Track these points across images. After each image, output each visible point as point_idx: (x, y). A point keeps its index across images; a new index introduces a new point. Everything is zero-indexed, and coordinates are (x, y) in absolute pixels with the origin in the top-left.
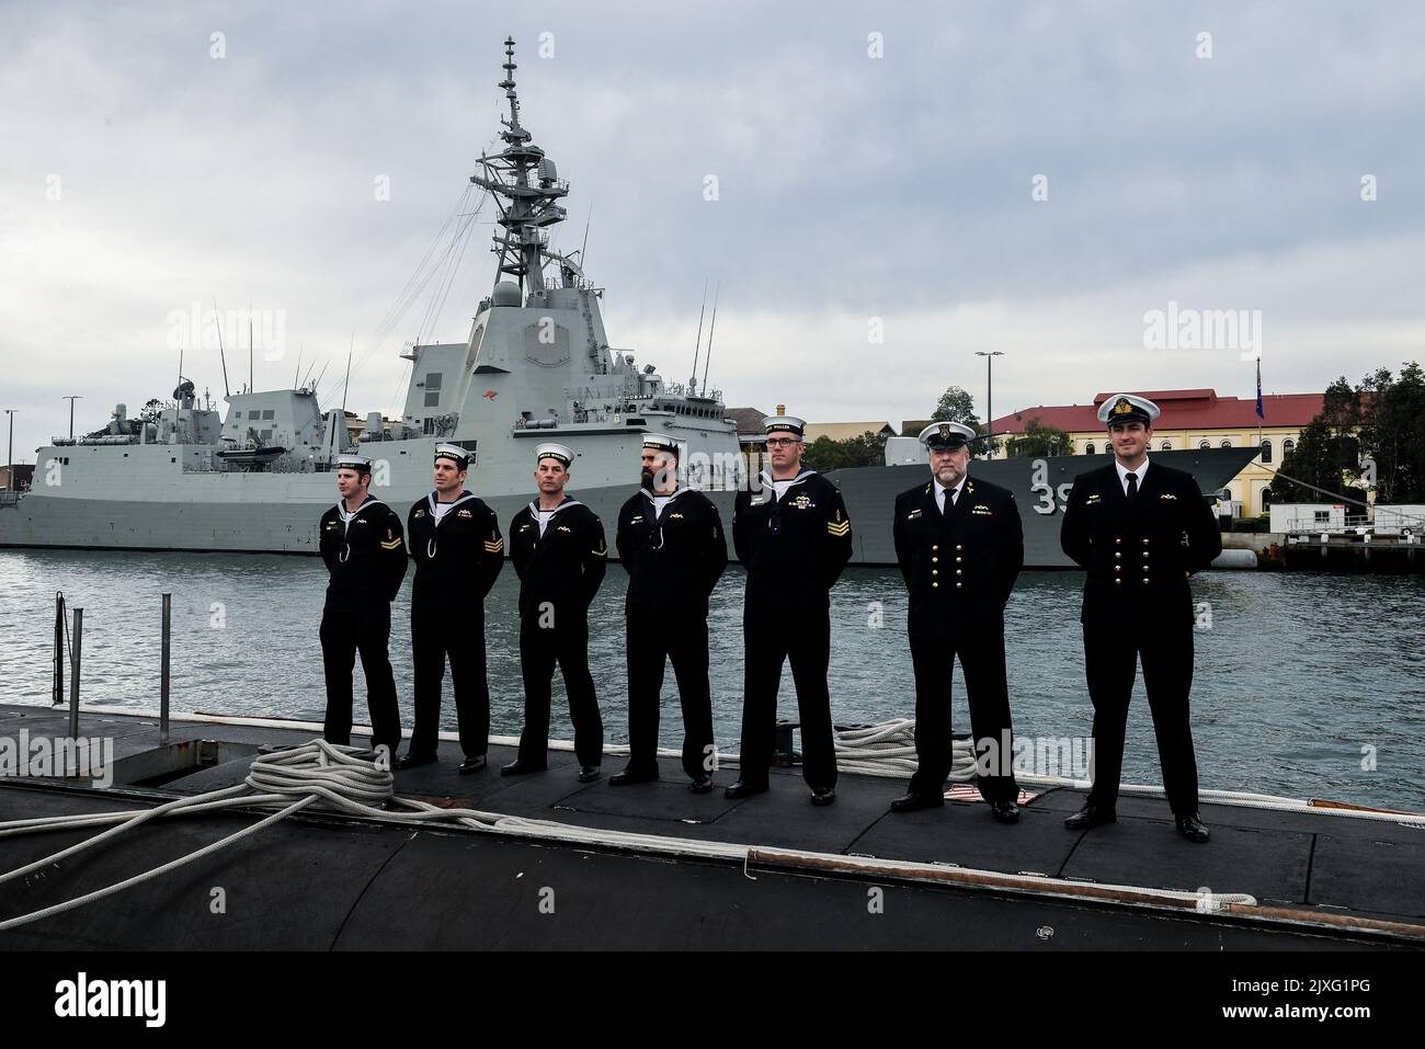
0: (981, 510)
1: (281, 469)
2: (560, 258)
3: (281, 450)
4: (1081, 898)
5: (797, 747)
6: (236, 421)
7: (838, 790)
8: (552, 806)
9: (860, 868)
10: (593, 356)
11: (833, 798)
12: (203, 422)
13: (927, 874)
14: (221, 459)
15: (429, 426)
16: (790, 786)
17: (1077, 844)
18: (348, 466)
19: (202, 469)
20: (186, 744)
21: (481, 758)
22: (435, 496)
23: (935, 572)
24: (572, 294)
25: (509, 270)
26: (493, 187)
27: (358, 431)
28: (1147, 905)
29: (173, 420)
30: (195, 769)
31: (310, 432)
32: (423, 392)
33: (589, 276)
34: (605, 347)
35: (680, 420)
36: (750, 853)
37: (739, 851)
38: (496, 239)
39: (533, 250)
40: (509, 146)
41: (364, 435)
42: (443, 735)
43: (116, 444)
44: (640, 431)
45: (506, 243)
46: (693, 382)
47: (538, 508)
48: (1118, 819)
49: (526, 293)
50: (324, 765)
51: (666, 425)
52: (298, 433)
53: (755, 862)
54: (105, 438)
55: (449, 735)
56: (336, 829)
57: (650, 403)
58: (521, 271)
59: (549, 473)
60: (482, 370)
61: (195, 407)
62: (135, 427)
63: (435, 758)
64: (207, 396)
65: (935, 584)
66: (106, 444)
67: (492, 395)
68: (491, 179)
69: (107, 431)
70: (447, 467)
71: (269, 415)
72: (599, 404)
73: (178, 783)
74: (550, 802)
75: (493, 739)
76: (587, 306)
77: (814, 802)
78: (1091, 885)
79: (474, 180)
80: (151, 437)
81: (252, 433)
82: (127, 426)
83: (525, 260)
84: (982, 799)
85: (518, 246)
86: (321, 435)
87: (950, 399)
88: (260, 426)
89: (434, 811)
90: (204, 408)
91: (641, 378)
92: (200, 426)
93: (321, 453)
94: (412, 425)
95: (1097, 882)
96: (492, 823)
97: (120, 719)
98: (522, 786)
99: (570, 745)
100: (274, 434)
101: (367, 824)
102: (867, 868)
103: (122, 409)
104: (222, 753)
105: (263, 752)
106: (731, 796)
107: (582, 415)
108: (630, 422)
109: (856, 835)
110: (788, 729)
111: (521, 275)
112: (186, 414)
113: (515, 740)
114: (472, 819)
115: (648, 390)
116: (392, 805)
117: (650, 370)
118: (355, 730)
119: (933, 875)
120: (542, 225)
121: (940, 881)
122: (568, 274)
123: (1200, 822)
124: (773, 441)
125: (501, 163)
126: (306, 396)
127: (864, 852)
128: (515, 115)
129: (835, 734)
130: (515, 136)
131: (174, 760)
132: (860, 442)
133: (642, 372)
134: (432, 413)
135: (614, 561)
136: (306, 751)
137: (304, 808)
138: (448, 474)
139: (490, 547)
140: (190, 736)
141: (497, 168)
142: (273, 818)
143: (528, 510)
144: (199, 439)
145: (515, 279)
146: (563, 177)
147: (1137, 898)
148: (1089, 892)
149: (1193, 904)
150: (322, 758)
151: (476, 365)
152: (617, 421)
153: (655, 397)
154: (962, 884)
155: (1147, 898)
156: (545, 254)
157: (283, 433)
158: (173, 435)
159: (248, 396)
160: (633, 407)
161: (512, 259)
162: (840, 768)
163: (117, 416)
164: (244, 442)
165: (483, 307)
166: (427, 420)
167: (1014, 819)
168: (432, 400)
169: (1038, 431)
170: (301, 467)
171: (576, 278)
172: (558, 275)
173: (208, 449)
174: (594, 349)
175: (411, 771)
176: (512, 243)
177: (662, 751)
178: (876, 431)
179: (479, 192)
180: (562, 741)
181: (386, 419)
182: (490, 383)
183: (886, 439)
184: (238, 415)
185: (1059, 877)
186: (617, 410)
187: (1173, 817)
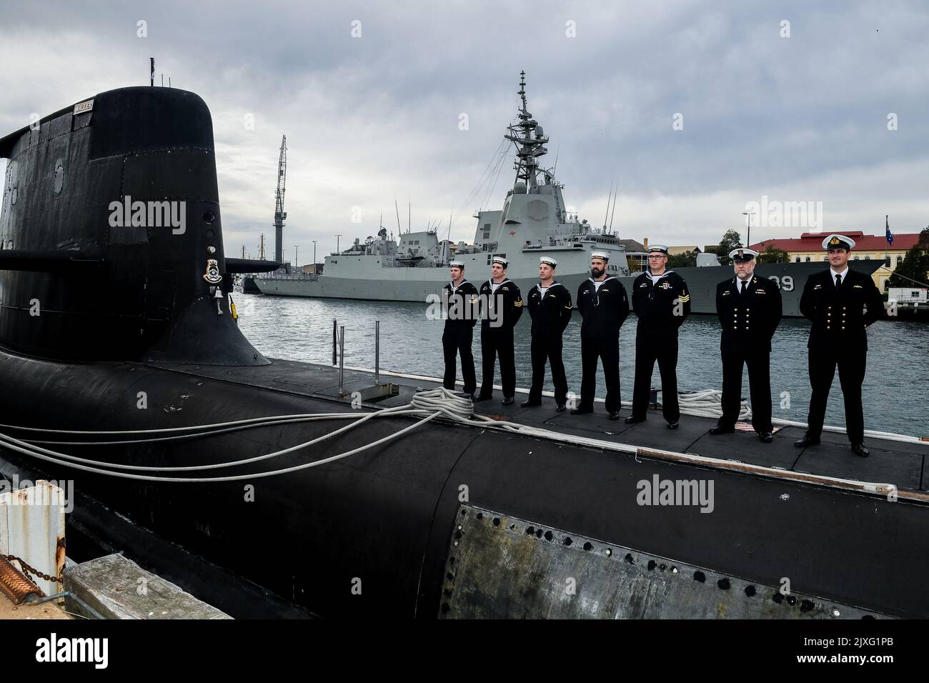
0: (760, 291)
1: (422, 266)
2: (544, 171)
3: (422, 258)
4: (804, 481)
5: (660, 401)
6: (403, 245)
7: (680, 422)
8: (544, 422)
9: (692, 461)
10: (559, 215)
11: (677, 426)
12: (390, 246)
13: (725, 465)
14: (397, 262)
15: (485, 248)
16: (656, 419)
17: (801, 454)
18: (456, 266)
19: (390, 266)
20: (386, 385)
21: (512, 399)
22: (492, 280)
23: (735, 322)
24: (550, 188)
25: (521, 177)
26: (514, 139)
27: (454, 250)
28: (838, 487)
29: (378, 245)
30: (390, 396)
31: (434, 250)
32: (483, 232)
33: (558, 179)
34: (564, 211)
35: (598, 245)
36: (638, 450)
37: (633, 449)
38: (515, 163)
39: (532, 168)
40: (522, 120)
41: (457, 251)
42: (495, 387)
43: (356, 255)
44: (579, 250)
45: (520, 165)
46: (605, 227)
47: (541, 286)
48: (821, 443)
49: (528, 187)
50: (444, 399)
51: (592, 247)
52: (429, 250)
53: (640, 455)
54: (351, 253)
55: (498, 387)
56: (449, 426)
57: (585, 237)
58: (526, 177)
59: (543, 270)
60: (509, 222)
61: (387, 239)
62: (363, 248)
63: (491, 397)
64: (392, 234)
65: (735, 328)
66: (351, 255)
67: (513, 233)
68: (514, 136)
69: (352, 250)
70: (498, 268)
71: (417, 242)
72: (561, 238)
73: (383, 402)
74: (543, 420)
75: (517, 390)
76: (556, 193)
77: (668, 427)
78: (808, 475)
79: (506, 136)
80: (369, 252)
81: (410, 250)
82: (359, 248)
83: (528, 172)
84: (753, 430)
85: (525, 166)
86: (439, 251)
87: (729, 236)
88: (413, 247)
89: (491, 421)
90: (390, 240)
91: (581, 226)
92: (388, 247)
93: (438, 259)
94: (478, 247)
95: (812, 474)
96: (518, 429)
97: (360, 373)
98: (530, 412)
99: (552, 394)
100: (419, 251)
101: (463, 425)
102: (696, 461)
103: (357, 240)
104: (401, 390)
105: (418, 391)
106: (627, 422)
107: (553, 242)
108: (575, 246)
109: (690, 444)
110: (655, 392)
111: (526, 179)
112: (383, 242)
113: (528, 391)
114: (508, 426)
115: (584, 230)
116: (473, 418)
117: (585, 222)
118: (457, 382)
119: (729, 466)
120: (536, 156)
121: (732, 469)
122: (548, 178)
123: (864, 447)
124: (651, 256)
125: (518, 129)
126: (432, 234)
127: (694, 453)
128: (525, 107)
129: (679, 395)
130: (525, 116)
131: (381, 392)
132: (683, 255)
133: (581, 223)
134: (486, 242)
135: (575, 309)
136: (436, 392)
137: (437, 417)
138: (499, 271)
139: (517, 304)
140: (387, 381)
141: (516, 131)
142: (425, 420)
143: (536, 287)
144: (388, 253)
145: (524, 181)
146: (546, 133)
147: (833, 483)
148: (808, 479)
149: (862, 487)
150: (443, 395)
151: (506, 220)
152: (570, 245)
153: (587, 234)
154: (743, 471)
155: (838, 483)
156: (538, 170)
157: (423, 250)
158: (378, 251)
159: (409, 235)
160: (577, 239)
161: (522, 172)
162: (681, 412)
163: (355, 243)
164: (407, 254)
165: (509, 194)
166: (484, 245)
167: (770, 441)
168: (486, 236)
169: (773, 251)
170: (431, 265)
171: (551, 180)
172: (543, 179)
173: (392, 258)
174: (560, 212)
175: (481, 403)
176: (523, 165)
177: (596, 399)
178: (691, 251)
179: (508, 142)
180: (548, 393)
181: (466, 244)
182: (512, 228)
183: (697, 255)
184: (404, 243)
185: (792, 470)
186: (570, 240)
187: (850, 443)
